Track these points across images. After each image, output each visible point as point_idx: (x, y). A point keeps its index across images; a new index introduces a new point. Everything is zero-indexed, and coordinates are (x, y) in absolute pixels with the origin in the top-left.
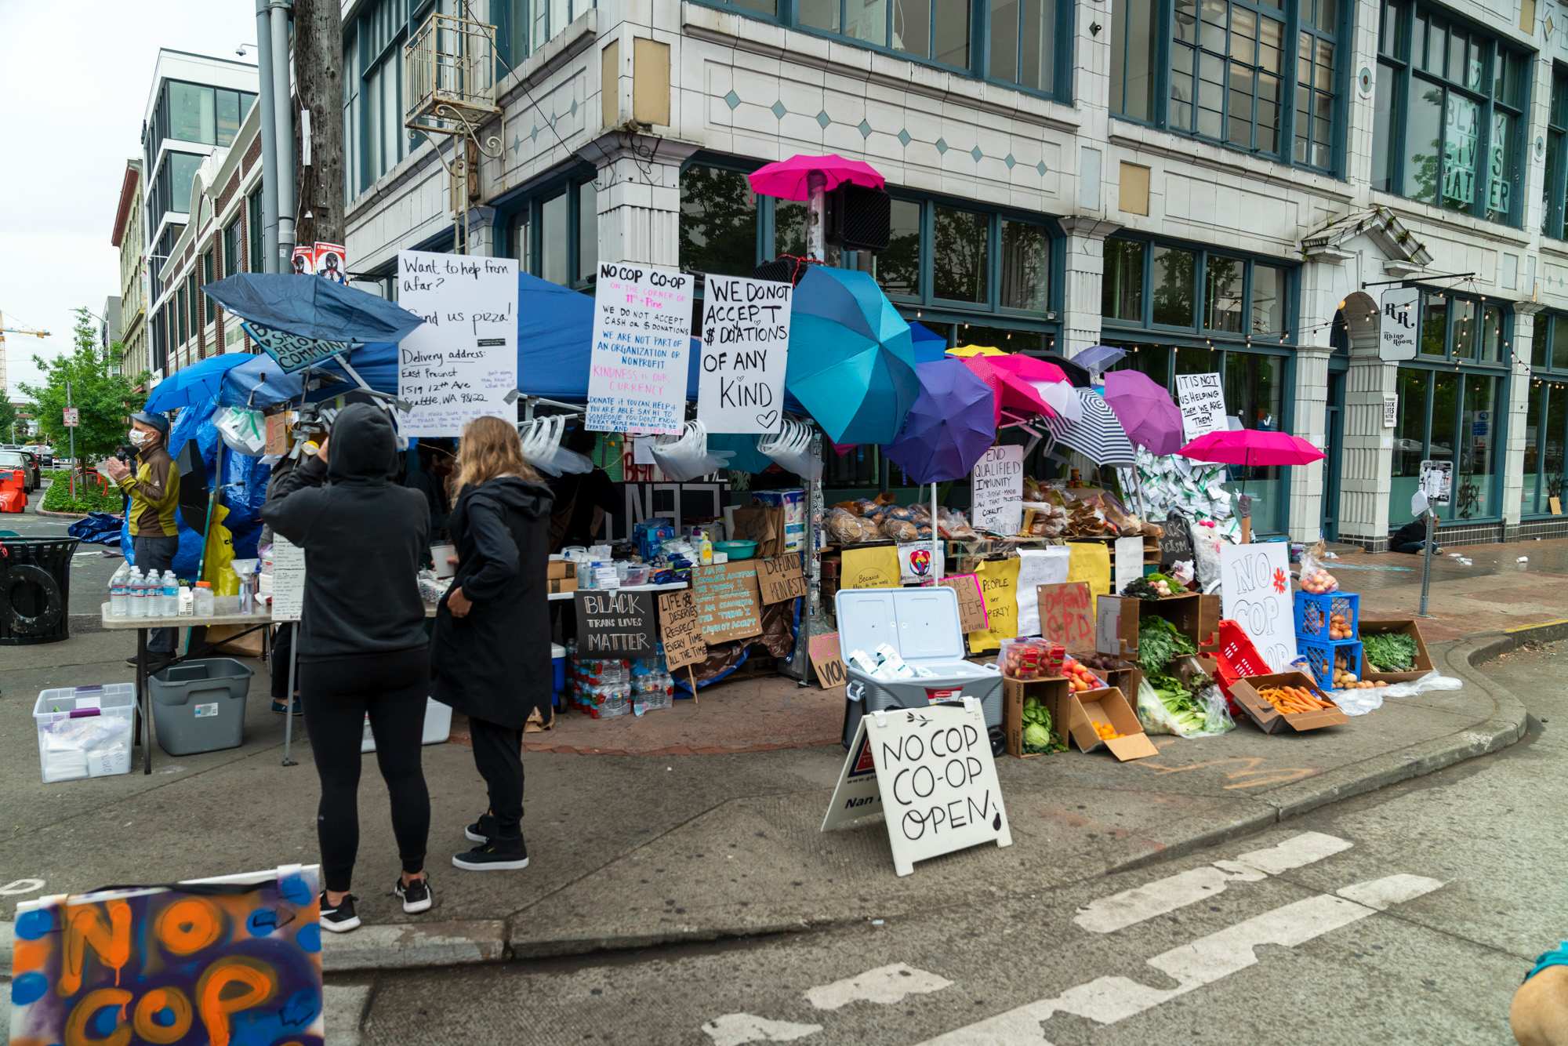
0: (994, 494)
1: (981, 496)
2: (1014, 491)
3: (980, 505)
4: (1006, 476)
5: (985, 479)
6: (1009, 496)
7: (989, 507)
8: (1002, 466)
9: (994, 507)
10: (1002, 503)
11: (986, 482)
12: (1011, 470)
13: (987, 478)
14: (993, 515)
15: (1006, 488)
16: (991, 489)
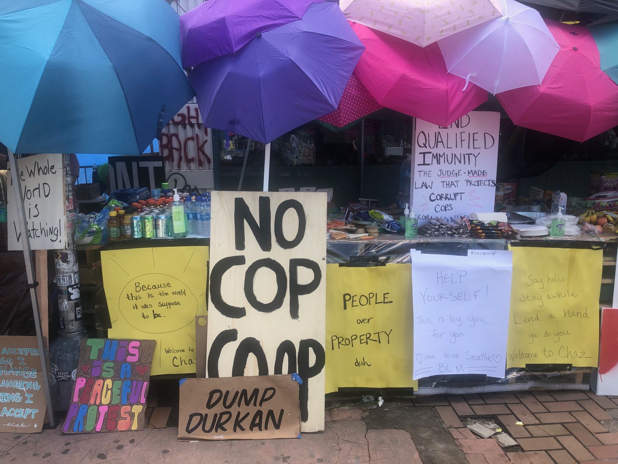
0: (449, 173)
1: (427, 174)
2: (484, 173)
3: (425, 185)
4: (471, 150)
5: (435, 151)
6: (474, 179)
7: (438, 189)
8: (465, 136)
9: (451, 191)
10: (462, 187)
11: (437, 157)
12: (480, 143)
13: (440, 150)
14: (448, 202)
15: (472, 167)
16: (444, 166)
